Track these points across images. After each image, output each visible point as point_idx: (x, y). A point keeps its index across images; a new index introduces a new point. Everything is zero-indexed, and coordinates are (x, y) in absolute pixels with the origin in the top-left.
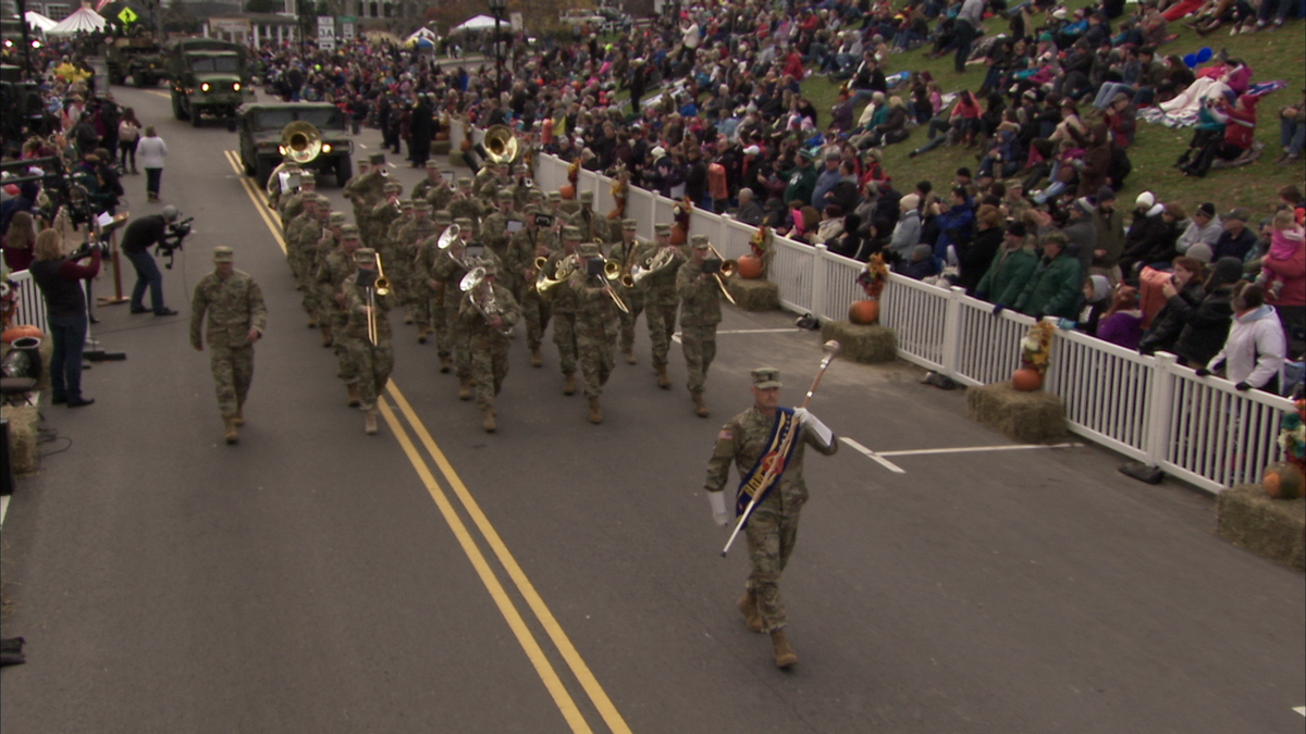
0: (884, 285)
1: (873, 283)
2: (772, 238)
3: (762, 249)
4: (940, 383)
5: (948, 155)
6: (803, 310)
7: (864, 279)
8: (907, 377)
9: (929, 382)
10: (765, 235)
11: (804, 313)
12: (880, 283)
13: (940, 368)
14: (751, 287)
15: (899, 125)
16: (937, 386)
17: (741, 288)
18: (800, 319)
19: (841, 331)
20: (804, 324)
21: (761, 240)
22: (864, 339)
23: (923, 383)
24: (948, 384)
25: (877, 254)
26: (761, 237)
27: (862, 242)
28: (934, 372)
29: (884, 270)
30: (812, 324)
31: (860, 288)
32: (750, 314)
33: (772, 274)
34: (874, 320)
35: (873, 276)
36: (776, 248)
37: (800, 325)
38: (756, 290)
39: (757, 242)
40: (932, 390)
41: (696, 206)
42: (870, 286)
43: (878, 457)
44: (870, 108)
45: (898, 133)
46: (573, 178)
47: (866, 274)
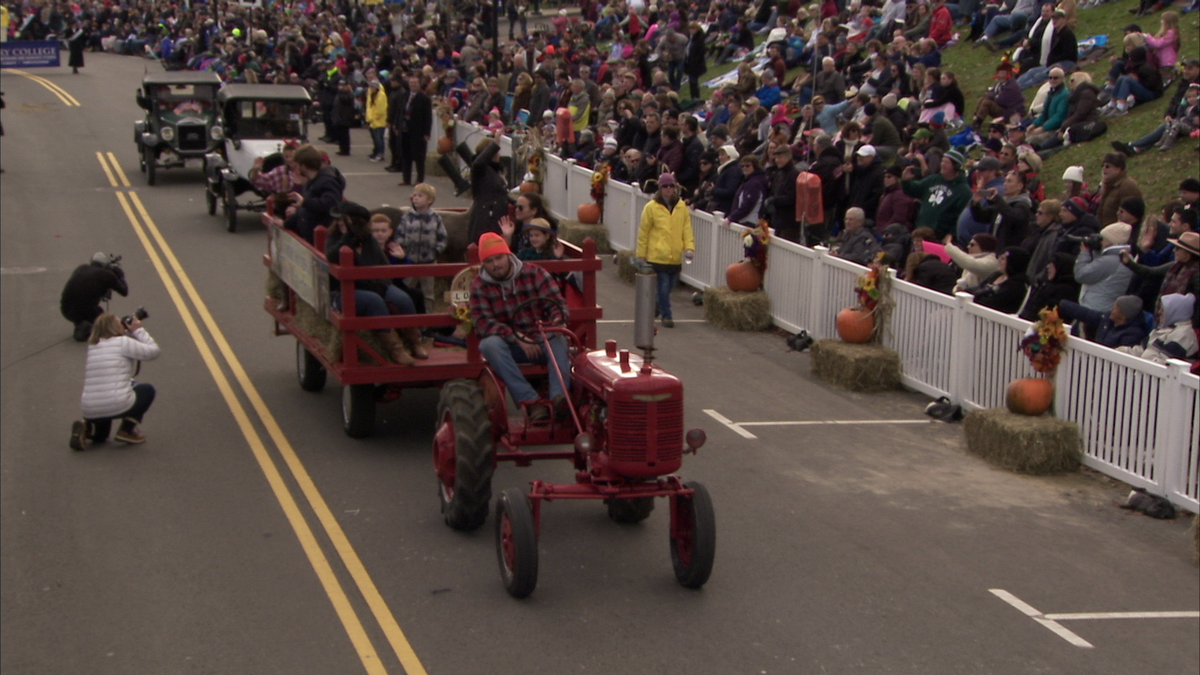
0: (1062, 355)
1: (1045, 353)
2: (889, 282)
3: (875, 298)
4: (1151, 508)
5: (1167, 159)
6: (938, 392)
7: (1029, 345)
8: (1098, 497)
9: (1133, 507)
10: (878, 278)
11: (938, 397)
12: (1055, 352)
13: (1152, 485)
14: (858, 356)
15: (1089, 113)
16: (1146, 513)
17: (842, 357)
18: (932, 404)
19: (994, 423)
20: (939, 413)
21: (873, 286)
22: (1031, 438)
23: (1123, 507)
24: (1163, 510)
25: (1050, 308)
26: (873, 280)
27: (1029, 290)
28: (1141, 491)
29: (1062, 333)
30: (950, 413)
31: (1023, 359)
32: (855, 396)
33: (891, 337)
34: (1048, 408)
35: (1043, 341)
36: (896, 297)
37: (931, 413)
38: (866, 360)
39: (866, 288)
40: (1138, 518)
41: (777, 234)
42: (1039, 356)
43: (1050, 622)
44: (1045, 88)
45: (1090, 126)
46: (599, 192)
47: (1034, 338)
